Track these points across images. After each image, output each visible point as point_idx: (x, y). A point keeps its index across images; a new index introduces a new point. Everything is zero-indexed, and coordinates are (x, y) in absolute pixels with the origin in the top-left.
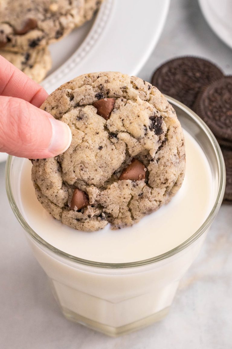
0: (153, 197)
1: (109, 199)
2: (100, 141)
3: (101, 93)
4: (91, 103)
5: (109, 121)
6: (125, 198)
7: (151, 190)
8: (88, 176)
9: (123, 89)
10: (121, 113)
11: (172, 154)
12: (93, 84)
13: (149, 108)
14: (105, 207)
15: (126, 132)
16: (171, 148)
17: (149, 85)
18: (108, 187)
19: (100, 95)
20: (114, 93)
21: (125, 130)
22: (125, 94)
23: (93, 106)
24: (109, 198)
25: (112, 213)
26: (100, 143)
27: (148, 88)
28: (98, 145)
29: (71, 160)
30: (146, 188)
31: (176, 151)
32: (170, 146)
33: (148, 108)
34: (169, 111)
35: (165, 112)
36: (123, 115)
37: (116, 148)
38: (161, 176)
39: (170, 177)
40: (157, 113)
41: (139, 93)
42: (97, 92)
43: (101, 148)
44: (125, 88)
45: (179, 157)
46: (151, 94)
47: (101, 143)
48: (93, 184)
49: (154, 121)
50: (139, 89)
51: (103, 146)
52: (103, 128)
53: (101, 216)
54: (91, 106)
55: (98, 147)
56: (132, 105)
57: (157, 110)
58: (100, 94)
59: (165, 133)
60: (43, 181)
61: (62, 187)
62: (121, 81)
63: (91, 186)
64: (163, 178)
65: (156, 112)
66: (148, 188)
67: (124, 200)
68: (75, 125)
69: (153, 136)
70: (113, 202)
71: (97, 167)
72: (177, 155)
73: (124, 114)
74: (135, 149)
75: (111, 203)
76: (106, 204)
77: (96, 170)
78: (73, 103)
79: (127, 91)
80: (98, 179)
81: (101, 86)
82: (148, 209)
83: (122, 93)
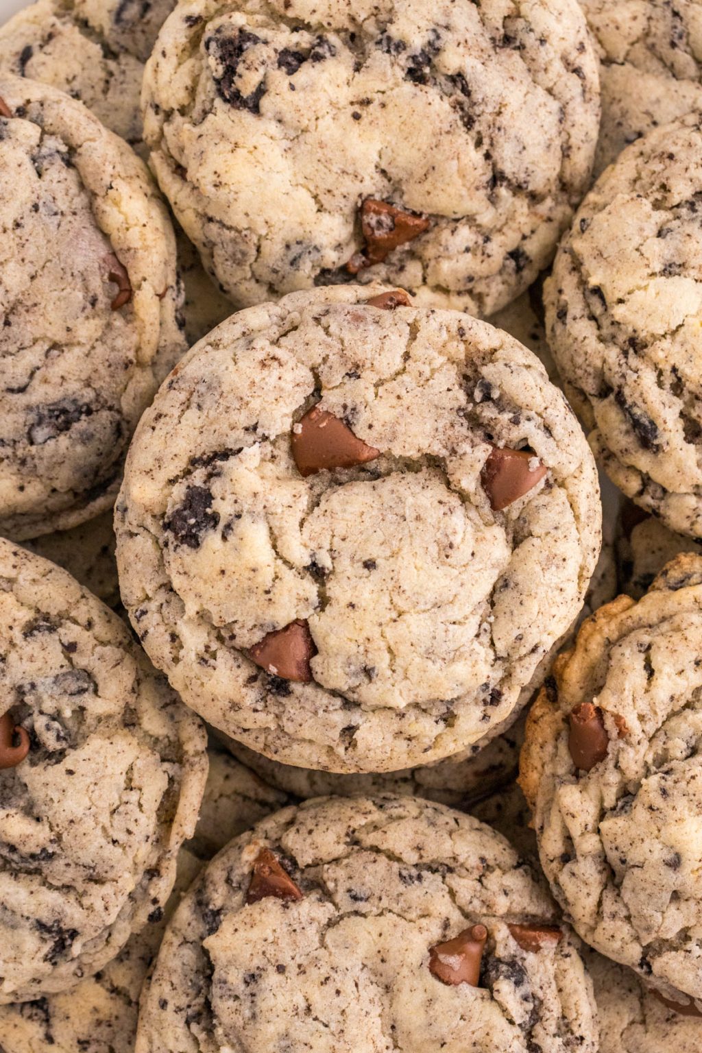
0: (329, 346)
1: (440, 425)
2: (361, 584)
3: (269, 690)
4: (312, 685)
5: (303, 616)
6: (399, 397)
7: (320, 369)
8: (447, 518)
9: (212, 662)
10: (260, 612)
11: (203, 417)
12: (273, 726)
13: (182, 571)
14: (462, 414)
15: (281, 558)
16: (196, 432)
17: (138, 621)
18: (420, 455)
19: (277, 688)
20: (239, 667)
21: (279, 562)
22: (214, 646)
23: (314, 675)
24: (437, 430)
25: (454, 381)
26: (363, 580)
27: (144, 617)
28: (371, 578)
29: (460, 589)
30: (329, 382)
31: (188, 413)
32: (196, 441)
33: (185, 573)
34: (135, 523)
35: (146, 529)
36: (261, 603)
37: (333, 536)
38: (273, 385)
39: (252, 366)
40: (170, 544)
41: (179, 622)
42: (277, 701)
43: (369, 565)
44: (203, 659)
45: (191, 394)
46: (147, 595)
47: (361, 578)
48: (449, 488)
49: (194, 531)
50: (169, 632)
51: (360, 564)
52: (328, 608)
53: (487, 397)
54: (317, 680)
55: (374, 572)
56: (218, 608)
57: (162, 549)
58: (274, 690)
59: (185, 483)
60: (561, 586)
61: (526, 537)
62: (199, 682)
63: (457, 489)
64: (269, 376)
65: (171, 547)
66: (323, 379)
67: (403, 393)
68: (391, 665)
69: (223, 499)
70: (433, 410)
71: (410, 524)
72: (194, 405)
73: (256, 603)
74: (288, 499)
75: (440, 411)
76: (453, 417)
77: (418, 518)
78: (355, 718)
79: (203, 649)
80: (428, 493)
81: (259, 708)
82: (361, 326)
83: (219, 654)
